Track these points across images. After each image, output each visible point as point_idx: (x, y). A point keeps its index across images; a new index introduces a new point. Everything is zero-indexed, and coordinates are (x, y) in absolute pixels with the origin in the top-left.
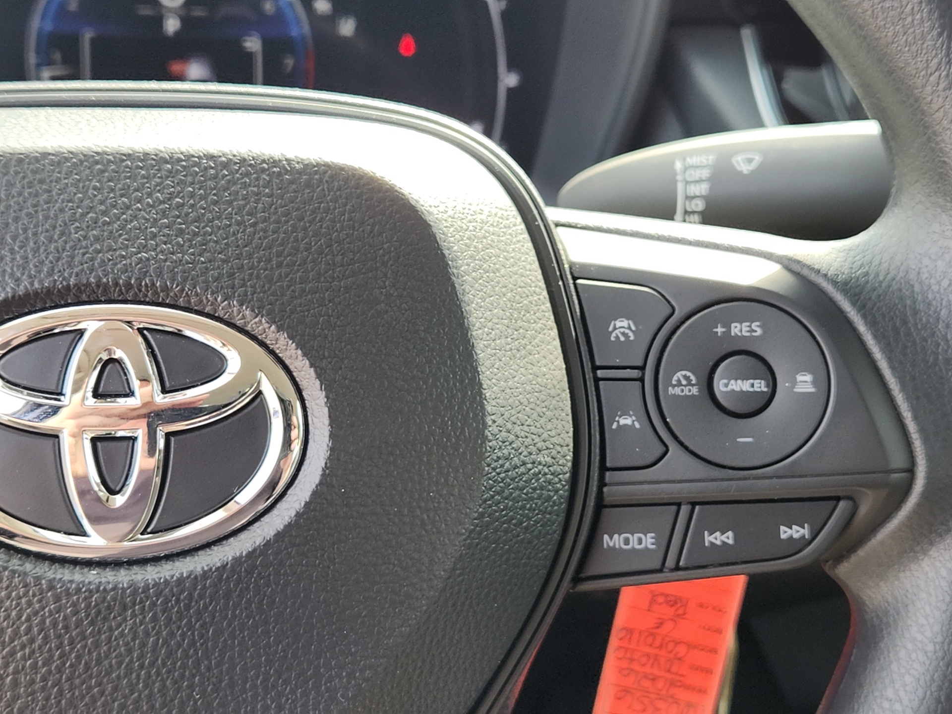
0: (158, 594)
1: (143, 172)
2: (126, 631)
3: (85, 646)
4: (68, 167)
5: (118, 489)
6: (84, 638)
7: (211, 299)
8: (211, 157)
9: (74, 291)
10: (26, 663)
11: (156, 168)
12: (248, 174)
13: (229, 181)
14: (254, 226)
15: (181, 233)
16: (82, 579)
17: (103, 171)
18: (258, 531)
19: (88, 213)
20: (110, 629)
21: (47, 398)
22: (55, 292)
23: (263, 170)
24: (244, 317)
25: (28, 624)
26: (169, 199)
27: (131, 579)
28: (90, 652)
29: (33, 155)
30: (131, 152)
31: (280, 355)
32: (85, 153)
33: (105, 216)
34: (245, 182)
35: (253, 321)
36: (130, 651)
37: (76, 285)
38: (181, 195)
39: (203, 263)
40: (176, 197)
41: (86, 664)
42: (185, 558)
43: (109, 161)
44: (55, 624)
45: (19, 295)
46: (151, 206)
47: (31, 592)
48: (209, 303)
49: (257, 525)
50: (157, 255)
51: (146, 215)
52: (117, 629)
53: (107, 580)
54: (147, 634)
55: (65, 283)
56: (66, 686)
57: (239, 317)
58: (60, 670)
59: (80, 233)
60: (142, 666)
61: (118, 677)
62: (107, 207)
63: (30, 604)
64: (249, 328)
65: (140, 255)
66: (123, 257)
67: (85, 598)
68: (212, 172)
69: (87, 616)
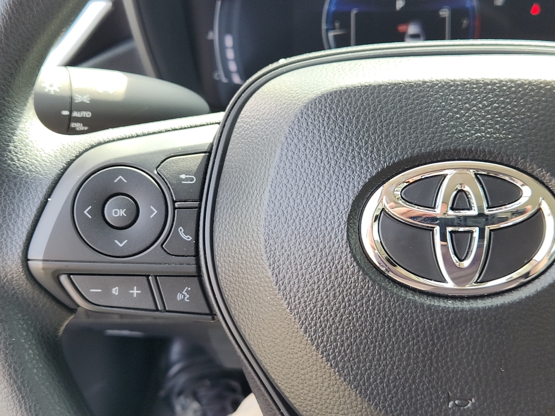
0: (485, 315)
1: (476, 90)
2: (467, 334)
3: (445, 340)
4: (436, 89)
5: (463, 258)
6: (445, 336)
7: (515, 158)
8: (512, 81)
9: (442, 154)
10: (414, 347)
11: (483, 88)
12: (532, 90)
13: (523, 94)
14: (537, 119)
15: (497, 122)
16: (445, 305)
17: (455, 90)
18: (538, 284)
19: (448, 113)
20: (459, 332)
21: (428, 210)
22: (432, 154)
23: (541, 88)
24: (532, 168)
25: (416, 327)
26: (491, 105)
27: (470, 306)
28: (447, 344)
29: (418, 83)
30: (469, 80)
31: (551, 188)
32: (445, 81)
33: (457, 114)
34: (532, 94)
35: (538, 170)
36: (468, 344)
37: (443, 151)
38: (497, 102)
39: (510, 139)
40: (494, 104)
41: (445, 349)
42: (498, 297)
43: (458, 85)
44: (430, 328)
45: (414, 156)
46: (481, 108)
47: (418, 311)
48: (514, 160)
49: (537, 280)
50: (485, 135)
51: (478, 113)
52: (462, 332)
53: (457, 306)
54: (478, 336)
55: (437, 150)
56: (434, 361)
57: (529, 168)
58: (431, 352)
59: (444, 123)
60: (474, 353)
61: (462, 358)
62: (458, 110)
63: (417, 316)
64: (535, 174)
65: (476, 135)
66: (468, 136)
67: (446, 315)
68: (513, 89)
69: (447, 324)
